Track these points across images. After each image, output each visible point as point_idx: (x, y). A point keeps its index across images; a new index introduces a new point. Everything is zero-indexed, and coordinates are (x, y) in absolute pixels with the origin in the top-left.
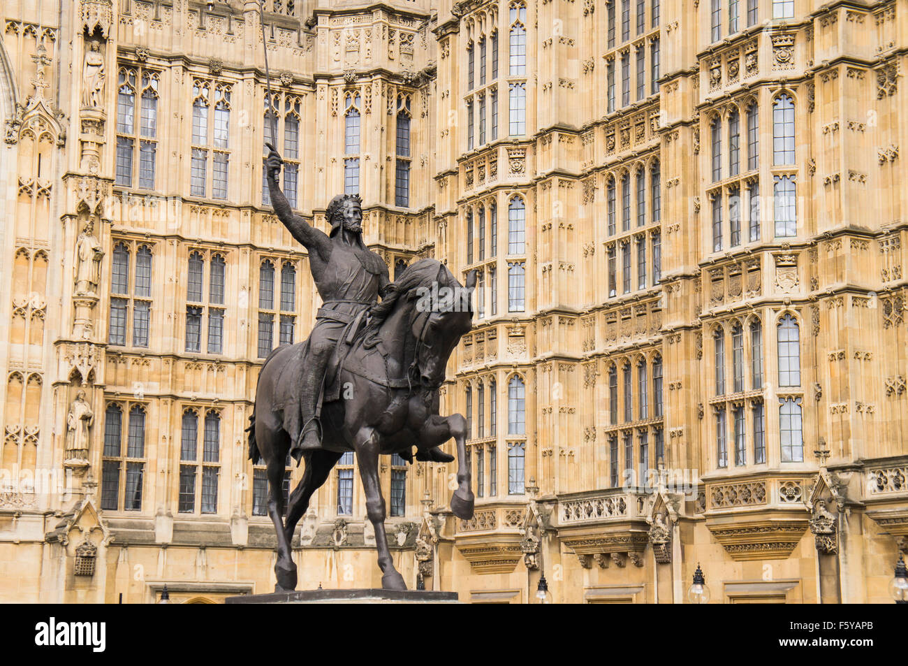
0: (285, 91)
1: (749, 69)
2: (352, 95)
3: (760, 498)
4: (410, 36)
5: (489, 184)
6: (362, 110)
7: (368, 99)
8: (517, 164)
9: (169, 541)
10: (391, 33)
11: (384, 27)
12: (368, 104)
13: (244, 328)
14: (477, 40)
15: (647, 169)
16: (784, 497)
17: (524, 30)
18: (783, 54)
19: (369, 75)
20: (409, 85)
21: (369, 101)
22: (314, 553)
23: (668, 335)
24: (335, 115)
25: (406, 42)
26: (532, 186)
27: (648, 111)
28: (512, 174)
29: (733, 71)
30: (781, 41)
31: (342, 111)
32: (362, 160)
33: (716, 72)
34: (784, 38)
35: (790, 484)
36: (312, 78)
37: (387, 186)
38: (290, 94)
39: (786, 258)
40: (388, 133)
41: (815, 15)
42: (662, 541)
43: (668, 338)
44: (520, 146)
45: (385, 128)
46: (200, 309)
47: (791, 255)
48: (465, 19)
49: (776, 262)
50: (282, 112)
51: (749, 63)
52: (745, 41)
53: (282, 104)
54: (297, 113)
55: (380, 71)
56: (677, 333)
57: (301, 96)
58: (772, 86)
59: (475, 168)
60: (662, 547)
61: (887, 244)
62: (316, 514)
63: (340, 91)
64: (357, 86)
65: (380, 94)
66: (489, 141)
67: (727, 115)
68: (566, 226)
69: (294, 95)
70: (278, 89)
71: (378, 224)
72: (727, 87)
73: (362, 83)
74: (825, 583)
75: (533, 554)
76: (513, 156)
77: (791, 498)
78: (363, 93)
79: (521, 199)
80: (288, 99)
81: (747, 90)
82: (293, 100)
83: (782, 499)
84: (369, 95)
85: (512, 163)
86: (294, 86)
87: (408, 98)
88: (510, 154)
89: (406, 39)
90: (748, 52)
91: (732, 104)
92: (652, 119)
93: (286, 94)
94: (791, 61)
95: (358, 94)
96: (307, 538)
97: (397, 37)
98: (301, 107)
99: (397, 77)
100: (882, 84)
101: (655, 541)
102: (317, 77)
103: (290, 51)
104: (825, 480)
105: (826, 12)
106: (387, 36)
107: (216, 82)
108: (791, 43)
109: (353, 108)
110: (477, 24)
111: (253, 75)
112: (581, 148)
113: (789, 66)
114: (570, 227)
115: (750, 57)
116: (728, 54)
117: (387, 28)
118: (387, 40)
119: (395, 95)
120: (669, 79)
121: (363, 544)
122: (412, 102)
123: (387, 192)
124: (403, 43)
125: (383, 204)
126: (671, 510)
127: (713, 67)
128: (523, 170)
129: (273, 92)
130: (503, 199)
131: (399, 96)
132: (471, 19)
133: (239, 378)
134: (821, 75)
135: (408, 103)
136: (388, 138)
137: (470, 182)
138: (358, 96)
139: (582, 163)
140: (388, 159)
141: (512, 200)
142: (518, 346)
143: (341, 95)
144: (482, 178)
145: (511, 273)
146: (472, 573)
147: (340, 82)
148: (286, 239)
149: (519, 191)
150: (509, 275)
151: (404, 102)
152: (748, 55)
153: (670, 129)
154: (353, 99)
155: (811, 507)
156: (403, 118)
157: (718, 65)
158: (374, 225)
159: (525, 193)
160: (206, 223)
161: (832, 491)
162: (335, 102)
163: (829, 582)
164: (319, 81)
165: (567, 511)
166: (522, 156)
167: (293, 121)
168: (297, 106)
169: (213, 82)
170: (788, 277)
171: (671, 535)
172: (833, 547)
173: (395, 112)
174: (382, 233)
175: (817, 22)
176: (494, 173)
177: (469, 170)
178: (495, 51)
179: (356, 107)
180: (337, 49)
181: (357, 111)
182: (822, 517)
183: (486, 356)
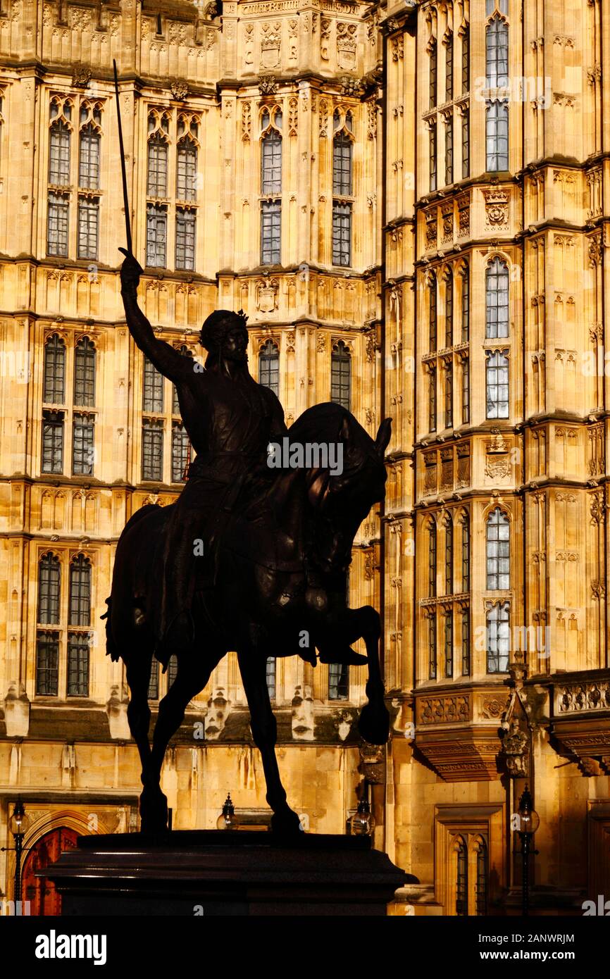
0: (177, 105)
2: (271, 111)
4: (351, 26)
5: (457, 239)
6: (284, 133)
7: (293, 117)
8: (497, 213)
9: (25, 734)
10: (324, 23)
11: (315, 15)
12: (293, 124)
13: (123, 439)
14: (441, 38)
17: (507, 26)
19: (293, 81)
20: (351, 95)
21: (294, 120)
22: (223, 750)
24: (246, 139)
25: (345, 36)
26: (519, 241)
28: (490, 227)
31: (257, 134)
32: (285, 203)
36: (214, 88)
37: (320, 237)
38: (184, 110)
40: (320, 162)
44: (500, 187)
45: (316, 157)
46: (61, 415)
48: (424, 9)
50: (173, 136)
53: (173, 124)
54: (192, 136)
55: (308, 76)
57: (200, 113)
59: (440, 216)
62: (225, 697)
63: (254, 106)
64: (277, 97)
65: (310, 111)
66: (458, 178)
68: (564, 298)
69: (189, 112)
70: (167, 103)
71: (307, 292)
73: (284, 93)
75: (521, 756)
76: (491, 201)
78: (285, 108)
79: (504, 261)
80: (181, 118)
82: (188, 119)
84: (293, 110)
85: (491, 210)
86: (189, 100)
87: (349, 113)
88: (487, 198)
89: (346, 30)
93: (179, 110)
95: (279, 109)
96: (212, 730)
97: (332, 28)
98: (200, 128)
99: (332, 83)
102: (222, 86)
103: (183, 50)
106: (318, 28)
107: (81, 97)
109: (272, 129)
110: (441, 16)
111: (132, 87)
112: (586, 190)
114: (571, 302)
117: (318, 17)
118: (318, 34)
119: (331, 109)
121: (291, 737)
122: (354, 119)
123: (320, 246)
124: (341, 37)
125: (315, 263)
128: (506, 220)
129: (160, 108)
130: (479, 262)
131: (336, 111)
132: (433, 9)
133: (117, 510)
135: (349, 118)
136: (321, 170)
137: (432, 236)
138: (279, 113)
139: (588, 209)
140: (322, 199)
141: (491, 262)
142: (500, 468)
143: (255, 112)
144: (449, 231)
145: (491, 364)
146: (438, 781)
147: (254, 93)
148: (179, 314)
149: (500, 250)
150: (487, 368)
151: (343, 118)
154: (272, 117)
156: (343, 141)
158: (302, 293)
159: (509, 253)
160: (68, 294)
162: (246, 122)
164: (224, 93)
165: (565, 698)
166: (504, 200)
167: (188, 147)
168: (194, 126)
169: (78, 98)
173: (330, 135)
174: (314, 303)
176: (465, 225)
177: (430, 219)
178: (467, 55)
179: (276, 128)
180: (250, 47)
181: (278, 132)
183: (455, 480)
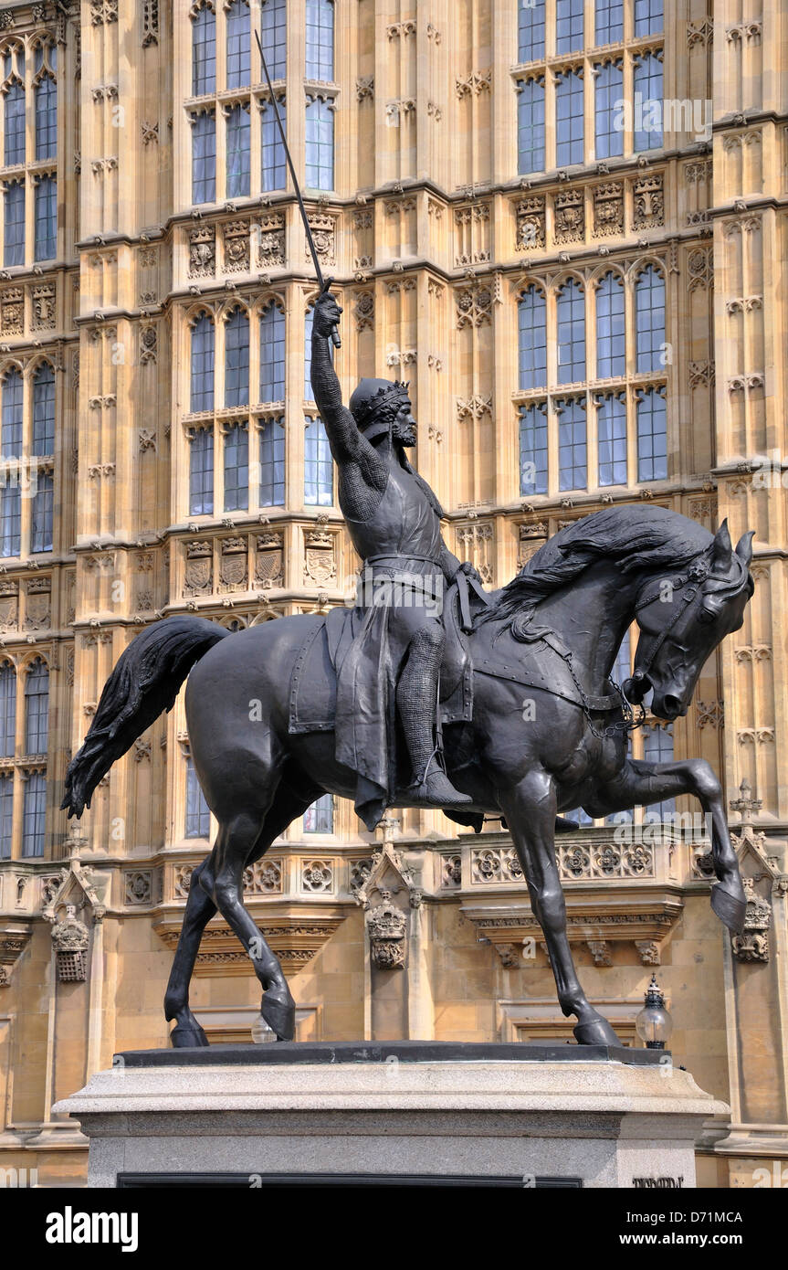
1: (265, 254)
3: (269, 885)
15: (26, 372)
16: (308, 883)
18: (321, 241)
23: (86, 632)
27: (31, 286)
29: (236, 253)
30: (318, 222)
33: (204, 250)
34: (323, 218)
35: (317, 865)
39: (323, 536)
41: (377, 195)
42: (78, 948)
43: (85, 636)
47: (328, 533)
49: (307, 541)
51: (267, 245)
52: (261, 212)
56: (106, 630)
58: (307, 285)
60: (76, 957)
61: (470, 532)
67: (225, 316)
72: (224, 275)
74: (381, 1009)
77: (316, 885)
81: (266, 284)
83: (306, 887)
90: (266, 228)
91: (235, 301)
92: (38, 299)
94: (331, 254)
100: (465, 309)
101: (66, 948)
104: (393, 861)
105: (398, 193)
108: (331, 228)
113: (328, 261)
115: (270, 236)
116: (228, 227)
120: (97, 244)
126: (94, 899)
127: (198, 240)
134: (387, 282)
152: (265, 233)
153: (100, 321)
155: (365, 899)
157: (207, 238)
161: (405, 877)
163: (387, 1009)
170: (322, 565)
171: (91, 940)
172: (402, 959)
175: (379, 206)
182: (388, 915)
